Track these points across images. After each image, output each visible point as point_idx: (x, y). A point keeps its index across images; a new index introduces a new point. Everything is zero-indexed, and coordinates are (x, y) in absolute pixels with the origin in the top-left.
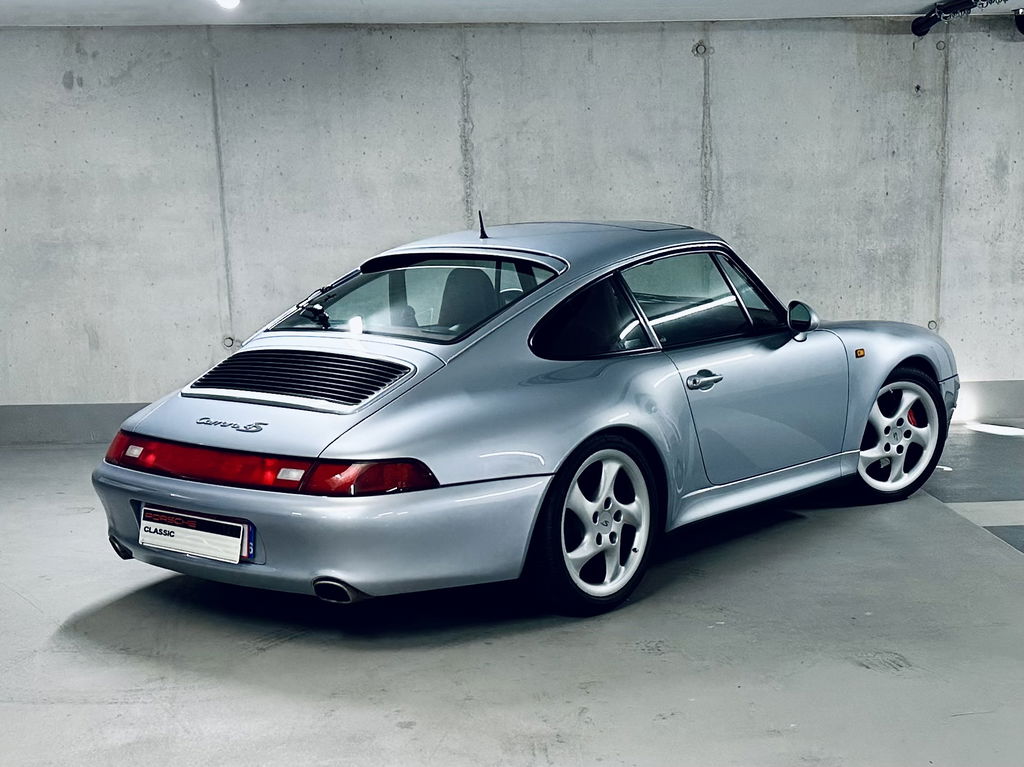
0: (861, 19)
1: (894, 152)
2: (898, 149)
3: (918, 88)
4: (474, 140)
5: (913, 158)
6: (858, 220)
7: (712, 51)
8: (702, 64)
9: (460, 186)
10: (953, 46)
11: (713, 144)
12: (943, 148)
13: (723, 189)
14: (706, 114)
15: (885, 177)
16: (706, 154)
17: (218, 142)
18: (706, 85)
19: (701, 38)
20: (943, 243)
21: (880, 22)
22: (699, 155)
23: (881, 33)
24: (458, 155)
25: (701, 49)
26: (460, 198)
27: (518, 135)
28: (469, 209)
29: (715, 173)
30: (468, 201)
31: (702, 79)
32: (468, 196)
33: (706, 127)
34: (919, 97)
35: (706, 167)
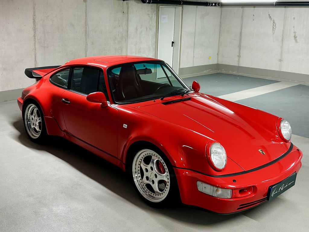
2: (120, 25)
3: (123, 12)
4: (36, 21)
5: (123, 27)
6: (113, 40)
7: (87, 1)
8: (85, 4)
9: (33, 32)
10: (129, 3)
11: (87, 23)
12: (127, 25)
13: (89, 33)
14: (86, 16)
15: (118, 31)
16: (86, 25)
18: (86, 9)
20: (128, 45)
24: (32, 24)
25: (85, 1)
26: (33, 35)
27: (47, 19)
28: (35, 38)
29: (88, 30)
30: (34, 36)
31: (85, 8)
32: (35, 35)
33: (86, 19)
34: (124, 14)
35: (86, 28)
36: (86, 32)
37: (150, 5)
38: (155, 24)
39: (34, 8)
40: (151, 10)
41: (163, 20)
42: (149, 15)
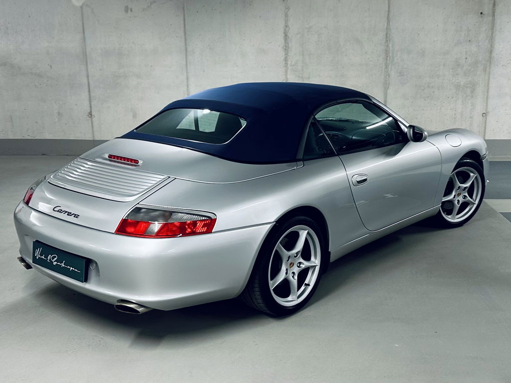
1: (470, 41)
2: (472, 39)
3: (481, 13)
4: (290, 35)
5: (478, 43)
6: (453, 69)
9: (283, 53)
11: (390, 36)
12: (491, 39)
13: (395, 54)
15: (466, 51)
16: (387, 41)
17: (185, 35)
18: (389, 11)
20: (490, 79)
24: (283, 41)
26: (283, 58)
27: (308, 32)
28: (286, 64)
29: (391, 49)
30: (286, 60)
31: (387, 9)
32: (286, 58)
33: (388, 29)
34: (482, 17)
35: (387, 46)
36: (387, 52)
39: (286, 15)
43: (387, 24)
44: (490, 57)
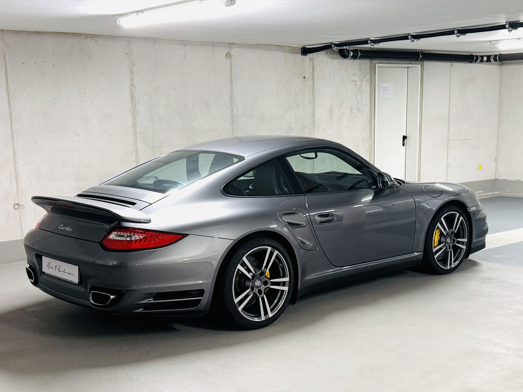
0: (285, 46)
1: (298, 105)
2: (299, 103)
3: (304, 78)
4: (137, 96)
5: (304, 108)
7: (232, 57)
8: (229, 63)
9: (132, 118)
10: (315, 60)
11: (234, 99)
12: (313, 102)
13: (239, 120)
15: (295, 116)
16: (232, 104)
18: (231, 72)
19: (228, 51)
21: (291, 48)
22: (229, 104)
23: (291, 53)
24: (129, 103)
25: (229, 56)
26: (131, 124)
27: (156, 93)
28: (135, 131)
29: (235, 113)
31: (229, 69)
32: (134, 124)
33: (232, 92)
34: (305, 81)
35: (232, 110)
36: (232, 116)
37: (357, 62)
38: (368, 99)
39: (131, 72)
40: (360, 73)
41: (383, 93)
42: (356, 82)
43: (231, 85)
44: (313, 121)
